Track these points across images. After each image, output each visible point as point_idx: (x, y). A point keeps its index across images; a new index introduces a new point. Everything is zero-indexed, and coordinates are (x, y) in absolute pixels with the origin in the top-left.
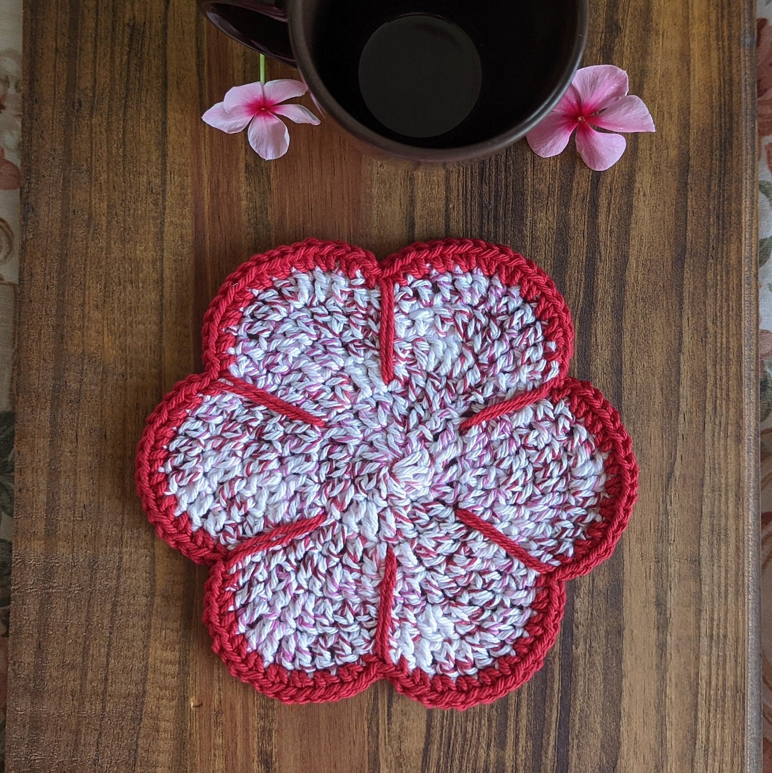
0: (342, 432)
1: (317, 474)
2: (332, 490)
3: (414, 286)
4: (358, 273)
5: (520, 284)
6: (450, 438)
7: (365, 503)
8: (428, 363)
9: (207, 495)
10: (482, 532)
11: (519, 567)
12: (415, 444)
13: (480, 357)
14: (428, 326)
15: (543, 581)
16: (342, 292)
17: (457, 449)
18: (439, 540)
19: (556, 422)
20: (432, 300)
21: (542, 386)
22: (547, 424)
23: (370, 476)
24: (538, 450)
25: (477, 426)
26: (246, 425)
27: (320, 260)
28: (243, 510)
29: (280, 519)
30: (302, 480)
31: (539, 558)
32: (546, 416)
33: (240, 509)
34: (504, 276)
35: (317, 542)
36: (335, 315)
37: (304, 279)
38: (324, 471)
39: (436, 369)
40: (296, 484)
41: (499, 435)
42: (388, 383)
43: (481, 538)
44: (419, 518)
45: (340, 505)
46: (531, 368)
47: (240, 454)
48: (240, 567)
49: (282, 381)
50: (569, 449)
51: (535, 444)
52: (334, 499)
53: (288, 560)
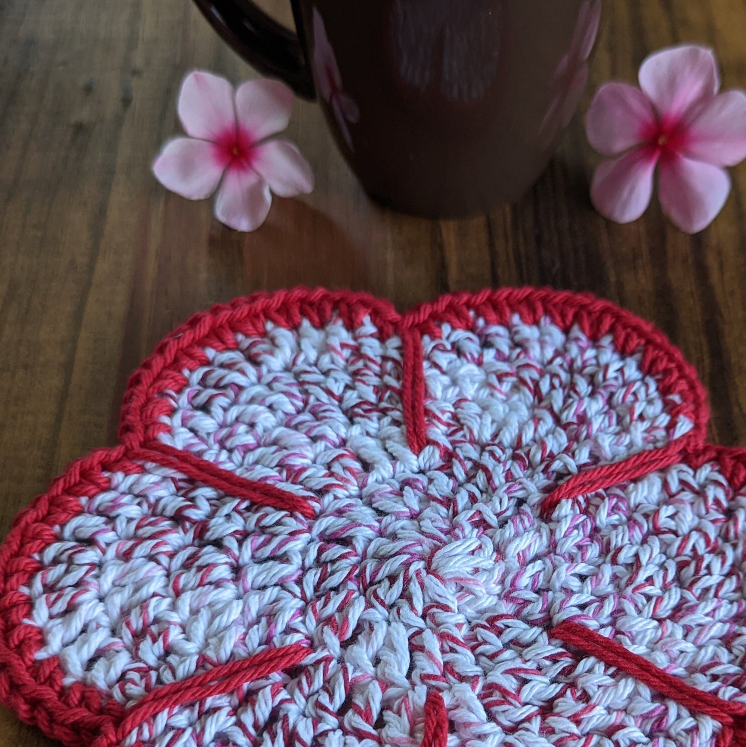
0: (342, 521)
1: (299, 582)
2: (325, 605)
3: (452, 339)
4: (367, 319)
5: (612, 330)
6: (527, 524)
7: (385, 624)
8: (481, 426)
9: (98, 626)
10: (600, 658)
11: (679, 717)
12: (468, 528)
13: (564, 416)
14: (476, 385)
15: (729, 738)
16: (344, 346)
17: (541, 536)
18: (523, 675)
19: (700, 493)
20: (481, 355)
21: (668, 446)
22: (687, 496)
23: (392, 579)
24: (677, 536)
25: (570, 501)
26: (178, 519)
27: (308, 308)
28: (160, 642)
29: (229, 653)
30: (272, 593)
31: (715, 692)
32: (684, 484)
33: (154, 640)
34: (587, 325)
35: (297, 691)
36: (333, 374)
37: (284, 336)
38: (311, 579)
39: (495, 436)
40: (261, 600)
41: (609, 515)
42: (418, 451)
43: (600, 668)
44: (485, 642)
45: (339, 630)
46: (646, 425)
47: (164, 560)
48: (146, 735)
49: (243, 458)
50: (732, 534)
51: (672, 524)
52: (329, 620)
53: (239, 724)
